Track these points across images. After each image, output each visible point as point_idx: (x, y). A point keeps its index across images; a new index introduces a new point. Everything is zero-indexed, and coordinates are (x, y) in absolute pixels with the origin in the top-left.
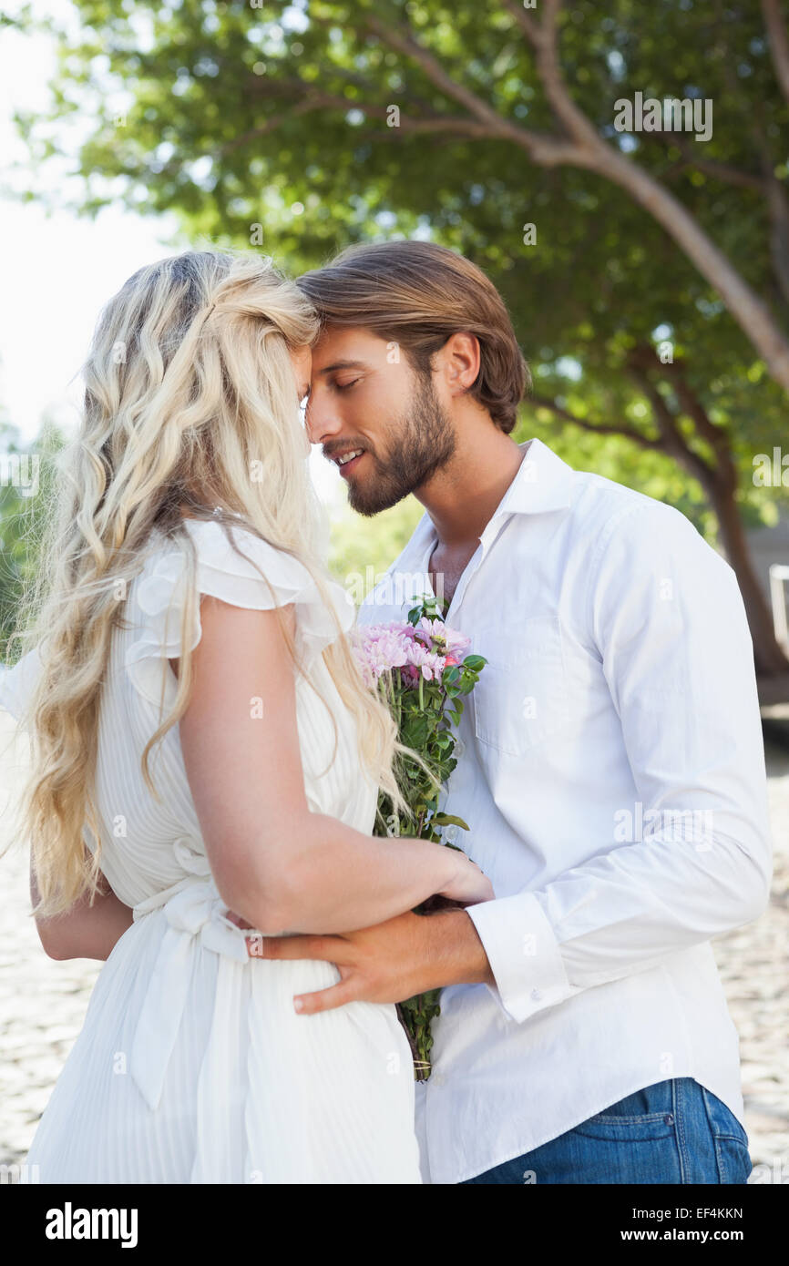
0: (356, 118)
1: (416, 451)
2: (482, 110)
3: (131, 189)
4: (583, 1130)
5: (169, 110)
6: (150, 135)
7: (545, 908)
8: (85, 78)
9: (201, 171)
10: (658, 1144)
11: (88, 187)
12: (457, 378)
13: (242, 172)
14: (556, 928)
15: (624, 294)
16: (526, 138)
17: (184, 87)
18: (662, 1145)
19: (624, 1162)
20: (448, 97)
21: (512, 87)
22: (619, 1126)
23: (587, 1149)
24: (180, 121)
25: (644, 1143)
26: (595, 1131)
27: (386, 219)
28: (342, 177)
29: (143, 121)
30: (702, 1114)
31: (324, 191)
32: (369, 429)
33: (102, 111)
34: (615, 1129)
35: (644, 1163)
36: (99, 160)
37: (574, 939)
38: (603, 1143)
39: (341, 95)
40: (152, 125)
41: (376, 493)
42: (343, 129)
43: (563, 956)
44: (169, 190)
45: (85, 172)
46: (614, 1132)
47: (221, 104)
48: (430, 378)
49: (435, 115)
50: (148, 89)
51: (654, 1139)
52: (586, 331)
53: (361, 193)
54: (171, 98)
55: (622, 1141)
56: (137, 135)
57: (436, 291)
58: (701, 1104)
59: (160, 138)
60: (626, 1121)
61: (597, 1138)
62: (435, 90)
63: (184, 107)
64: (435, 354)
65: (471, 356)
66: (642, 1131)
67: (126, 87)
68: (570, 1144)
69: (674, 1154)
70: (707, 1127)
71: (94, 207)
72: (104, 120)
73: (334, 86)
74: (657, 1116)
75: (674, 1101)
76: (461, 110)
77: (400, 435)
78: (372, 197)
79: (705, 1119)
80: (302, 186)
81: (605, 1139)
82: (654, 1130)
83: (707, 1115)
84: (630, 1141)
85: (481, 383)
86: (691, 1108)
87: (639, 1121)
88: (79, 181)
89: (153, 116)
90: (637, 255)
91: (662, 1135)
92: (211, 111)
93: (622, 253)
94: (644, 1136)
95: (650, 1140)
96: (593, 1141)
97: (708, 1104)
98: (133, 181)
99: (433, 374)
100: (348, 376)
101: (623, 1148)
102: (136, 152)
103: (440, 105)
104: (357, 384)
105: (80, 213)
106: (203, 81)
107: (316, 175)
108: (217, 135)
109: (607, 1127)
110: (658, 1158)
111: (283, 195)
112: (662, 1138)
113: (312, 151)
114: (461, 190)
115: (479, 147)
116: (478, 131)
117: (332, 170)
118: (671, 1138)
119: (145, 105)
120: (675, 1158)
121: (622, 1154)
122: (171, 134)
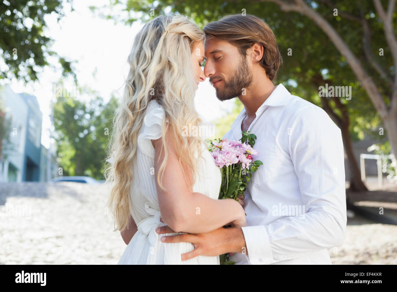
1: (238, 81)
7: (267, 230)
12: (255, 58)
14: (270, 237)
15: (312, 57)
16: (279, 2)
32: (223, 73)
37: (276, 241)
41: (224, 93)
43: (271, 247)
48: (245, 57)
52: (298, 70)
57: (249, 29)
64: (248, 49)
65: (260, 51)
77: (233, 74)
85: (263, 60)
90: (317, 44)
93: (311, 43)
99: (247, 56)
100: (218, 55)
104: (221, 58)
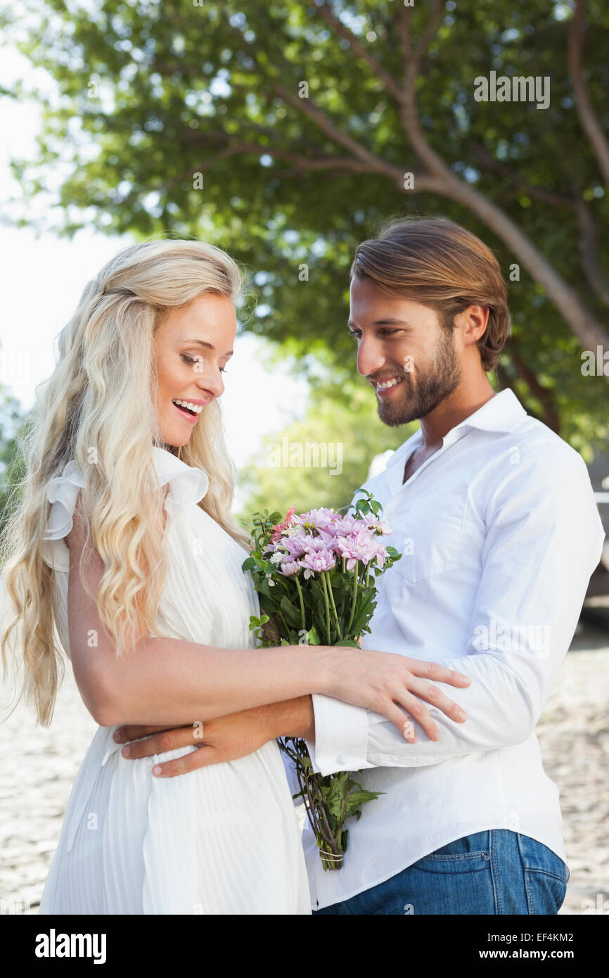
0: (266, 161)
2: (361, 152)
3: (99, 215)
4: (421, 866)
5: (127, 156)
6: (112, 175)
8: (64, 134)
9: (151, 202)
10: (477, 875)
11: (67, 215)
12: (470, 334)
13: (183, 202)
16: (393, 172)
17: (138, 139)
18: (480, 876)
19: (450, 889)
20: (334, 142)
21: (383, 135)
22: (447, 863)
23: (424, 880)
24: (135, 164)
25: (466, 875)
26: (430, 866)
27: (291, 237)
28: (258, 205)
29: (107, 165)
30: (515, 852)
31: (243, 215)
33: (76, 158)
34: (445, 864)
35: (466, 889)
36: (75, 195)
38: (436, 875)
39: (256, 143)
40: (114, 167)
42: (258, 167)
43: (369, 735)
44: (127, 217)
45: (64, 204)
46: (443, 867)
47: (166, 151)
48: (452, 332)
49: (326, 157)
50: (110, 140)
51: (474, 872)
53: (271, 217)
54: (128, 147)
55: (450, 874)
56: (103, 176)
57: (464, 272)
58: (515, 845)
59: (120, 178)
60: (453, 859)
61: (432, 872)
62: (326, 138)
63: (139, 154)
64: (458, 316)
65: (482, 319)
66: (464, 865)
67: (94, 140)
68: (412, 877)
69: (489, 882)
70: (519, 862)
71: (71, 230)
72: (79, 165)
73: (250, 137)
74: (476, 854)
75: (490, 843)
76: (345, 153)
78: (280, 220)
79: (518, 856)
80: (228, 212)
81: (437, 873)
82: (474, 864)
83: (519, 853)
84: (456, 873)
85: (485, 338)
86: (505, 848)
87: (462, 858)
88: (59, 212)
89: (115, 161)
91: (480, 868)
92: (159, 157)
94: (466, 869)
95: (471, 872)
96: (429, 874)
97: (521, 845)
98: (101, 210)
99: (454, 329)
101: (450, 878)
102: (103, 188)
103: (329, 148)
105: (61, 235)
106: (152, 134)
107: (238, 203)
108: (162, 174)
109: (438, 863)
110: (477, 886)
111: (213, 219)
112: (480, 871)
113: (235, 186)
114: (346, 213)
115: (360, 180)
116: (358, 168)
117: (249, 198)
118: (487, 871)
119: (108, 153)
120: (490, 886)
121: (449, 883)
122: (129, 175)
